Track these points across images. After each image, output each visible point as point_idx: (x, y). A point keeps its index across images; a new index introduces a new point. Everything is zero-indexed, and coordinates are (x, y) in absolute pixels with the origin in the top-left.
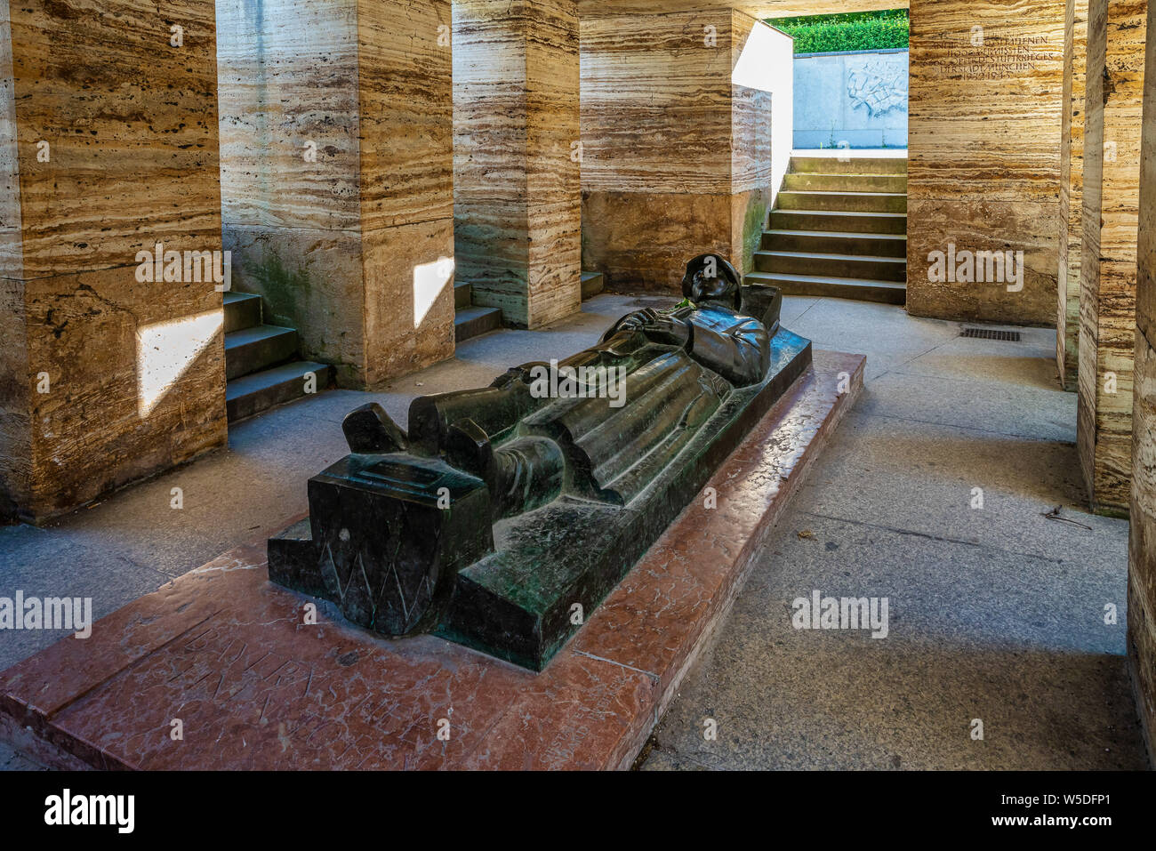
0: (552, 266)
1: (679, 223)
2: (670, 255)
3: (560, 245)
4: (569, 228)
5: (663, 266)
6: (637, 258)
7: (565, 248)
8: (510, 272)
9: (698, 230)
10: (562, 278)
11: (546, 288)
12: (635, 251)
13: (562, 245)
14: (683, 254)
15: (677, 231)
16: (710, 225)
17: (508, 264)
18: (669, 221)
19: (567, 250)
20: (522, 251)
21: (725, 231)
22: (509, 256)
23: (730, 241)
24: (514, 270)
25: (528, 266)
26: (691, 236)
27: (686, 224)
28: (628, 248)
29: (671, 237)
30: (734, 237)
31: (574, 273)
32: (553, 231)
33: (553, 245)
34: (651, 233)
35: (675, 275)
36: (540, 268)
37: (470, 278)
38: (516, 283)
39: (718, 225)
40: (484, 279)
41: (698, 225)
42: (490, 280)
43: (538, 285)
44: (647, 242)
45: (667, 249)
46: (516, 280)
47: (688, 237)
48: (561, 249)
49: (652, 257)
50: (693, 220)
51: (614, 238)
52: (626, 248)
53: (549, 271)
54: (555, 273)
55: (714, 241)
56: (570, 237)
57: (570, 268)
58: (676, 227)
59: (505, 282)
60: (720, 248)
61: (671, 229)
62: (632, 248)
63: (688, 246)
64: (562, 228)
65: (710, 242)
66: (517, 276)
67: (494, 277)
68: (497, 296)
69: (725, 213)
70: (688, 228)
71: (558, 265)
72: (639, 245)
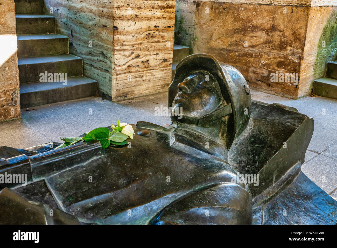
0: (140, 53)
1: (262, 30)
2: (252, 56)
3: (149, 36)
4: (161, 23)
5: (245, 64)
6: (228, 55)
7: (156, 40)
8: (102, 53)
9: (277, 37)
10: (152, 63)
11: (133, 70)
12: (227, 50)
13: (153, 37)
14: (262, 56)
15: (260, 37)
16: (288, 33)
17: (102, 46)
18: (255, 28)
19: (159, 42)
20: (110, 38)
21: (300, 40)
22: (102, 40)
23: (303, 49)
24: (105, 52)
25: (114, 50)
26: (270, 42)
27: (267, 32)
28: (223, 47)
29: (254, 41)
30: (307, 46)
31: (165, 60)
32: (144, 24)
33: (143, 36)
34: (240, 36)
35: (254, 72)
36: (127, 53)
37: (82, 54)
38: (106, 63)
39: (294, 34)
40: (89, 57)
41: (277, 33)
42: (92, 58)
43: (124, 67)
44: (236, 44)
45: (250, 51)
46: (106, 60)
47: (268, 42)
48: (151, 40)
49: (239, 56)
50: (274, 28)
51: (214, 38)
52: (221, 47)
53: (138, 56)
54: (144, 59)
55: (289, 48)
56: (163, 31)
57: (162, 56)
58: (259, 33)
59: (100, 61)
60: (293, 54)
61: (255, 34)
62: (225, 47)
63: (267, 50)
64: (153, 23)
65: (285, 48)
66: (107, 57)
67: (94, 56)
68: (96, 71)
69: (302, 24)
70: (268, 34)
71: (148, 53)
72: (230, 45)
